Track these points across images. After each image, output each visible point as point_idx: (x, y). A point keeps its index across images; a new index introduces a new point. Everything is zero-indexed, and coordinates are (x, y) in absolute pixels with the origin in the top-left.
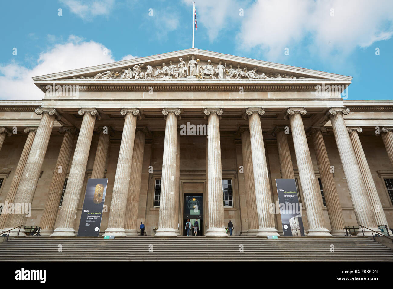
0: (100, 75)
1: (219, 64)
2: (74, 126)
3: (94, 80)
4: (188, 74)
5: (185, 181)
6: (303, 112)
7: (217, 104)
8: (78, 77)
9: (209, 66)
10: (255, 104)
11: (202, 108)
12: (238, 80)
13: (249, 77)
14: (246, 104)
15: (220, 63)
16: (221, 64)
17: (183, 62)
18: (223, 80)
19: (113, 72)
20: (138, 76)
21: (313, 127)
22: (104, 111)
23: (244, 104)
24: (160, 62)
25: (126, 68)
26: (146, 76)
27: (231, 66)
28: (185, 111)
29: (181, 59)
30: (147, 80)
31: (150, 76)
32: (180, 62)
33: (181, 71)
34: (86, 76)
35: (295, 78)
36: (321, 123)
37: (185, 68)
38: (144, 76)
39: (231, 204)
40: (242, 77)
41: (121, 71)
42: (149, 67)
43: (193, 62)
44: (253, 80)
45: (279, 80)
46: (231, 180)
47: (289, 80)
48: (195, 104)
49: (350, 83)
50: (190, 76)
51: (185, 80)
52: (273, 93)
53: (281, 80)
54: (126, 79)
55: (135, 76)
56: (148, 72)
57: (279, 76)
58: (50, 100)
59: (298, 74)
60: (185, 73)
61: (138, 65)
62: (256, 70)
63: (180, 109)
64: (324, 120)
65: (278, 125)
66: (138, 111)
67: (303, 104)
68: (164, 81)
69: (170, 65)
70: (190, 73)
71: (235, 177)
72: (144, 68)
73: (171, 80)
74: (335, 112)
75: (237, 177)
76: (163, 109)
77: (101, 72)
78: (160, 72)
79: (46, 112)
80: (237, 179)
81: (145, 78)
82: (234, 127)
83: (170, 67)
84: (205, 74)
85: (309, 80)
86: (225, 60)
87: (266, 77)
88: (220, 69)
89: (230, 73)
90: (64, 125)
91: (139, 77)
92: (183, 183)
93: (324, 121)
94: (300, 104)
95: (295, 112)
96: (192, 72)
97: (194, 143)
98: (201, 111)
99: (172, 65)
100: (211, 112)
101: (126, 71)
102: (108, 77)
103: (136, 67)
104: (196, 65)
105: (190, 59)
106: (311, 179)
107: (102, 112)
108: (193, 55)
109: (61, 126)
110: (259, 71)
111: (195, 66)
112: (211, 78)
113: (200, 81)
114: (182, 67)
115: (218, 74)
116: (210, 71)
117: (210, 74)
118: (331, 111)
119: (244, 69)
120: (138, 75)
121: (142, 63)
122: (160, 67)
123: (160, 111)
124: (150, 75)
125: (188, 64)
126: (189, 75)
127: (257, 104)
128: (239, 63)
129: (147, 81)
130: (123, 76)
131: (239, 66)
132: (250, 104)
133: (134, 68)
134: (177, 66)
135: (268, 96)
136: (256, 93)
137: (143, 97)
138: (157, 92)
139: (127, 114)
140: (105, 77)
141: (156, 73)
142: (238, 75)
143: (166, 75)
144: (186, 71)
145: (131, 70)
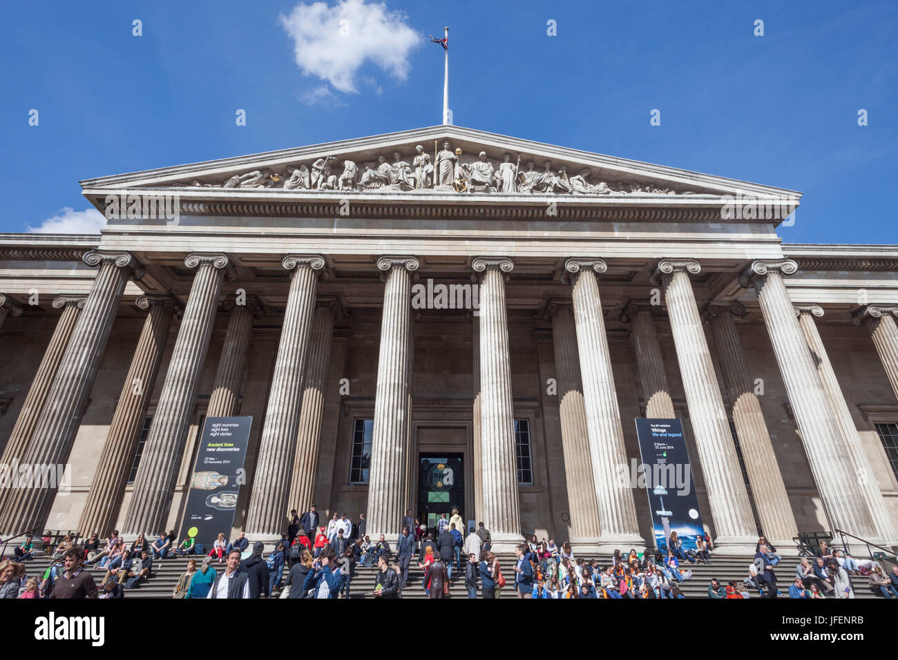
0: (236, 178)
1: (503, 161)
2: (172, 295)
3: (225, 191)
4: (435, 182)
5: (423, 423)
6: (693, 269)
7: (501, 249)
8: (188, 182)
9: (480, 163)
10: (585, 250)
11: (468, 256)
12: (547, 197)
13: (570, 190)
14: (565, 249)
15: (507, 159)
16: (509, 162)
17: (425, 155)
18: (514, 196)
19: (266, 174)
20: (324, 184)
21: (713, 304)
22: (244, 259)
23: (561, 249)
24: (373, 153)
25: (297, 165)
26: (341, 182)
27: (531, 166)
28: (428, 261)
29: (419, 147)
30: (344, 191)
31: (349, 184)
32: (418, 154)
33: (419, 174)
34: (203, 181)
35: (674, 192)
36: (730, 294)
37: (430, 168)
38: (337, 185)
42: (349, 165)
43: (446, 154)
44: (580, 197)
45: (638, 197)
46: (526, 422)
47: (661, 198)
48: (452, 248)
50: (441, 186)
51: (429, 195)
52: (624, 224)
53: (642, 198)
54: (295, 190)
55: (316, 183)
56: (345, 174)
57: (637, 189)
58: (121, 234)
59: (680, 183)
60: (429, 179)
61: (324, 158)
62: (586, 175)
63: (417, 257)
64: (739, 286)
65: (633, 297)
66: (322, 260)
67: (692, 251)
68: (382, 194)
69: (395, 161)
70: (441, 179)
71: (537, 416)
73: (399, 194)
74: (765, 269)
75: (540, 414)
76: (378, 256)
77: (240, 173)
78: (373, 176)
79: (110, 260)
80: (540, 419)
81: (338, 189)
82: (536, 301)
83: (394, 165)
84: (474, 182)
85: (705, 198)
86: (519, 153)
87: (609, 190)
88: (507, 171)
89: (528, 181)
90: (148, 291)
91: (327, 186)
92: (419, 427)
93: (739, 289)
94: (687, 251)
95: (674, 268)
96: (445, 177)
98: (463, 262)
99: (400, 161)
100: (487, 266)
101: (296, 172)
102: (255, 185)
103: (319, 164)
104: (453, 161)
105: (441, 148)
106: (718, 420)
107: (240, 261)
108: (447, 139)
109: (140, 292)
110: (594, 176)
111: (450, 163)
113: (464, 196)
114: (423, 166)
115: (502, 182)
116: (485, 175)
117: (485, 181)
118: (755, 268)
119: (560, 172)
120: (324, 181)
121: (333, 156)
122: (373, 164)
123: (372, 261)
124: (350, 182)
126: (438, 184)
127: (590, 250)
128: (548, 160)
129: (344, 194)
131: (547, 166)
132: (574, 249)
133: (315, 165)
134: (412, 163)
135: (613, 231)
136: (586, 224)
137: (335, 231)
138: (365, 220)
139: (296, 266)
140: (248, 184)
141: (365, 177)
142: (548, 185)
143: (387, 181)
144: (430, 175)
145: (307, 170)
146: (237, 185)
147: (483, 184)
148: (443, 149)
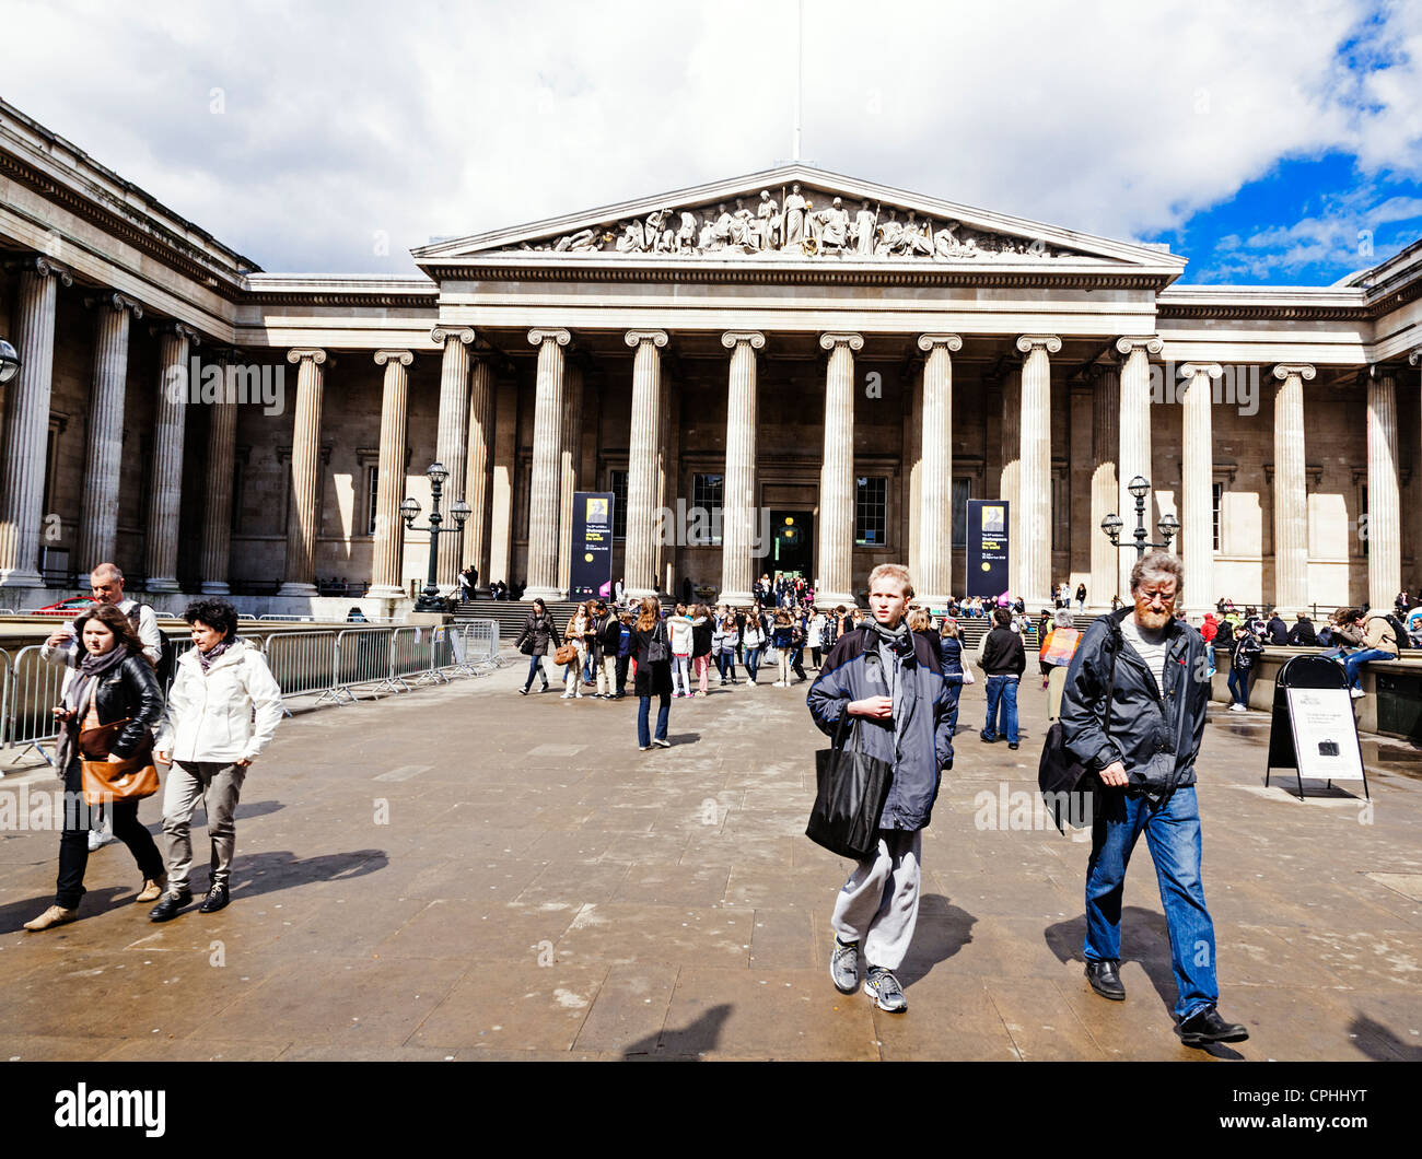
0: (566, 240)
1: (861, 210)
3: (556, 258)
4: (782, 241)
5: (769, 481)
6: (1053, 347)
7: (851, 322)
8: (517, 246)
9: (835, 213)
10: (941, 323)
11: (816, 331)
13: (932, 253)
14: (920, 323)
15: (866, 205)
16: (868, 209)
19: (598, 232)
20: (661, 245)
21: (1097, 362)
23: (916, 323)
25: (630, 221)
26: (678, 242)
27: (893, 213)
28: (776, 337)
29: (765, 194)
30: (683, 257)
31: (688, 246)
32: (763, 202)
33: (766, 229)
34: (533, 243)
35: (1049, 254)
37: (778, 221)
38: (675, 245)
39: (880, 538)
40: (917, 253)
41: (617, 228)
42: (687, 218)
43: (795, 201)
44: (943, 263)
45: (1005, 264)
46: (884, 479)
49: (1180, 275)
50: (789, 247)
51: (776, 260)
52: (989, 291)
55: (652, 245)
56: (686, 231)
58: (458, 305)
59: (1056, 244)
60: (776, 235)
61: (659, 212)
62: (952, 230)
63: (764, 332)
66: (664, 335)
67: (1057, 325)
68: (726, 261)
69: (737, 209)
70: (789, 236)
71: (897, 474)
72: (672, 219)
73: (743, 260)
74: (1129, 347)
76: (723, 331)
77: (570, 234)
78: (713, 234)
79: (455, 336)
80: (899, 479)
81: (677, 252)
83: (737, 214)
84: (826, 244)
86: (879, 201)
87: (977, 251)
88: (864, 223)
89: (886, 238)
91: (664, 247)
92: (764, 485)
95: (1033, 344)
96: (794, 234)
97: (793, 380)
98: (812, 337)
99: (743, 208)
100: (836, 342)
101: (630, 230)
102: (588, 247)
103: (654, 219)
104: (804, 211)
108: (797, 182)
110: (962, 231)
111: (800, 214)
112: (839, 253)
113: (813, 262)
114: (769, 219)
115: (857, 239)
116: (838, 233)
117: (838, 243)
118: (1120, 345)
119: (925, 225)
120: (661, 240)
121: (668, 209)
124: (689, 242)
125: (785, 208)
126: (785, 244)
127: (948, 323)
128: (913, 210)
129: (684, 259)
130: (622, 242)
131: (911, 215)
132: (930, 323)
133: (649, 220)
134: (756, 214)
135: (975, 299)
136: (948, 291)
137: (676, 300)
138: (706, 286)
139: (639, 344)
140: (581, 246)
141: (706, 235)
142: (908, 245)
143: (729, 240)
144: (777, 230)
145: (641, 225)
146: (568, 249)
147: (835, 246)
148: (792, 193)
